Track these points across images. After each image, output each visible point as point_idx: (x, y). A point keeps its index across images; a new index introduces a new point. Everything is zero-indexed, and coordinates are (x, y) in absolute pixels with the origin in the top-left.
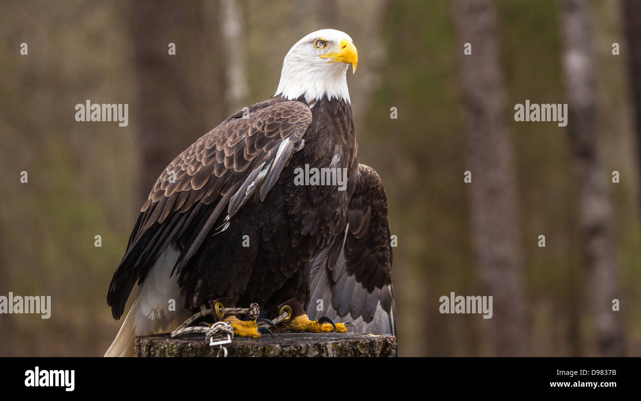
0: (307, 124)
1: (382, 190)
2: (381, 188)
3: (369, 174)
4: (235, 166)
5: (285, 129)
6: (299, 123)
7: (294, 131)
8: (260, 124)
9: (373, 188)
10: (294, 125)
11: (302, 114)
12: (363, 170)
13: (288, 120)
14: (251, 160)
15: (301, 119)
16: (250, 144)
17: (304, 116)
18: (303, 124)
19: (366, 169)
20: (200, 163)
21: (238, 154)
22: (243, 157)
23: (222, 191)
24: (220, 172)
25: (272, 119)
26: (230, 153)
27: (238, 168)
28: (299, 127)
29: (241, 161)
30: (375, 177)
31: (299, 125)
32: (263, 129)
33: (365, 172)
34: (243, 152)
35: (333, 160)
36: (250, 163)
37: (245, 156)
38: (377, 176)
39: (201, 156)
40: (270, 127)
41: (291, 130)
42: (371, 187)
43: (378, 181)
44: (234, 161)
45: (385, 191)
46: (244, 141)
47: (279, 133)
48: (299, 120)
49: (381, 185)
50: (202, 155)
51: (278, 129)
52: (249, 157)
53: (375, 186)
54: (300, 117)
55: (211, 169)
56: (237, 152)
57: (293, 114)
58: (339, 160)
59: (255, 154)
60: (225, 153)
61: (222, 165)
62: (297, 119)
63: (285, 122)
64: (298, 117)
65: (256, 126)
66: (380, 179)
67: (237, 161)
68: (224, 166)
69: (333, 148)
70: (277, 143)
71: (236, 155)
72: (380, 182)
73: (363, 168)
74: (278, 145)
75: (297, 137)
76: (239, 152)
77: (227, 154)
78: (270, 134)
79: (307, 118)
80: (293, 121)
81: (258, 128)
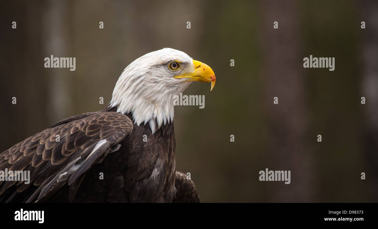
0: (126, 131)
1: (197, 196)
2: (195, 194)
3: (184, 182)
4: (52, 159)
5: (104, 130)
6: (119, 128)
7: (113, 134)
8: (83, 124)
9: (188, 195)
10: (114, 129)
11: (124, 121)
12: (179, 178)
13: (109, 123)
14: (67, 155)
15: (121, 125)
16: (69, 141)
17: (125, 124)
18: (123, 130)
19: (182, 177)
20: (22, 154)
21: (57, 148)
22: (61, 152)
23: (36, 181)
24: (36, 163)
25: (95, 121)
26: (49, 147)
27: (55, 161)
28: (119, 131)
29: (58, 155)
30: (190, 185)
31: (119, 130)
32: (85, 129)
33: (181, 180)
34: (62, 147)
35: (153, 172)
36: (66, 158)
37: (62, 152)
38: (192, 184)
39: (24, 149)
40: (92, 127)
41: (110, 132)
42: (186, 194)
43: (193, 188)
44: (52, 155)
45: (199, 197)
46: (65, 139)
47: (99, 134)
48: (120, 126)
49: (196, 191)
50: (26, 147)
51: (98, 131)
52: (66, 152)
53: (190, 193)
54: (122, 123)
55: (30, 159)
56: (56, 147)
57: (116, 119)
58: (158, 173)
59: (73, 151)
60: (46, 147)
61: (40, 157)
62: (118, 124)
63: (106, 124)
64: (120, 123)
65: (79, 126)
66: (195, 186)
67: (54, 155)
68: (41, 158)
69: (155, 163)
70: (96, 142)
71: (55, 150)
72: (194, 189)
73: (179, 176)
74: (95, 143)
75: (114, 139)
76: (58, 147)
77: (47, 148)
78: (90, 133)
79: (127, 126)
80: (114, 125)
81: (79, 128)
